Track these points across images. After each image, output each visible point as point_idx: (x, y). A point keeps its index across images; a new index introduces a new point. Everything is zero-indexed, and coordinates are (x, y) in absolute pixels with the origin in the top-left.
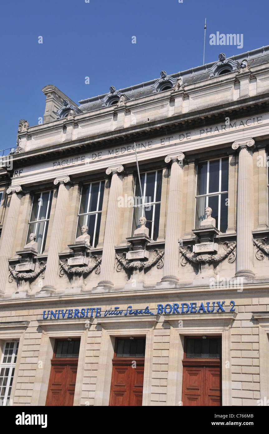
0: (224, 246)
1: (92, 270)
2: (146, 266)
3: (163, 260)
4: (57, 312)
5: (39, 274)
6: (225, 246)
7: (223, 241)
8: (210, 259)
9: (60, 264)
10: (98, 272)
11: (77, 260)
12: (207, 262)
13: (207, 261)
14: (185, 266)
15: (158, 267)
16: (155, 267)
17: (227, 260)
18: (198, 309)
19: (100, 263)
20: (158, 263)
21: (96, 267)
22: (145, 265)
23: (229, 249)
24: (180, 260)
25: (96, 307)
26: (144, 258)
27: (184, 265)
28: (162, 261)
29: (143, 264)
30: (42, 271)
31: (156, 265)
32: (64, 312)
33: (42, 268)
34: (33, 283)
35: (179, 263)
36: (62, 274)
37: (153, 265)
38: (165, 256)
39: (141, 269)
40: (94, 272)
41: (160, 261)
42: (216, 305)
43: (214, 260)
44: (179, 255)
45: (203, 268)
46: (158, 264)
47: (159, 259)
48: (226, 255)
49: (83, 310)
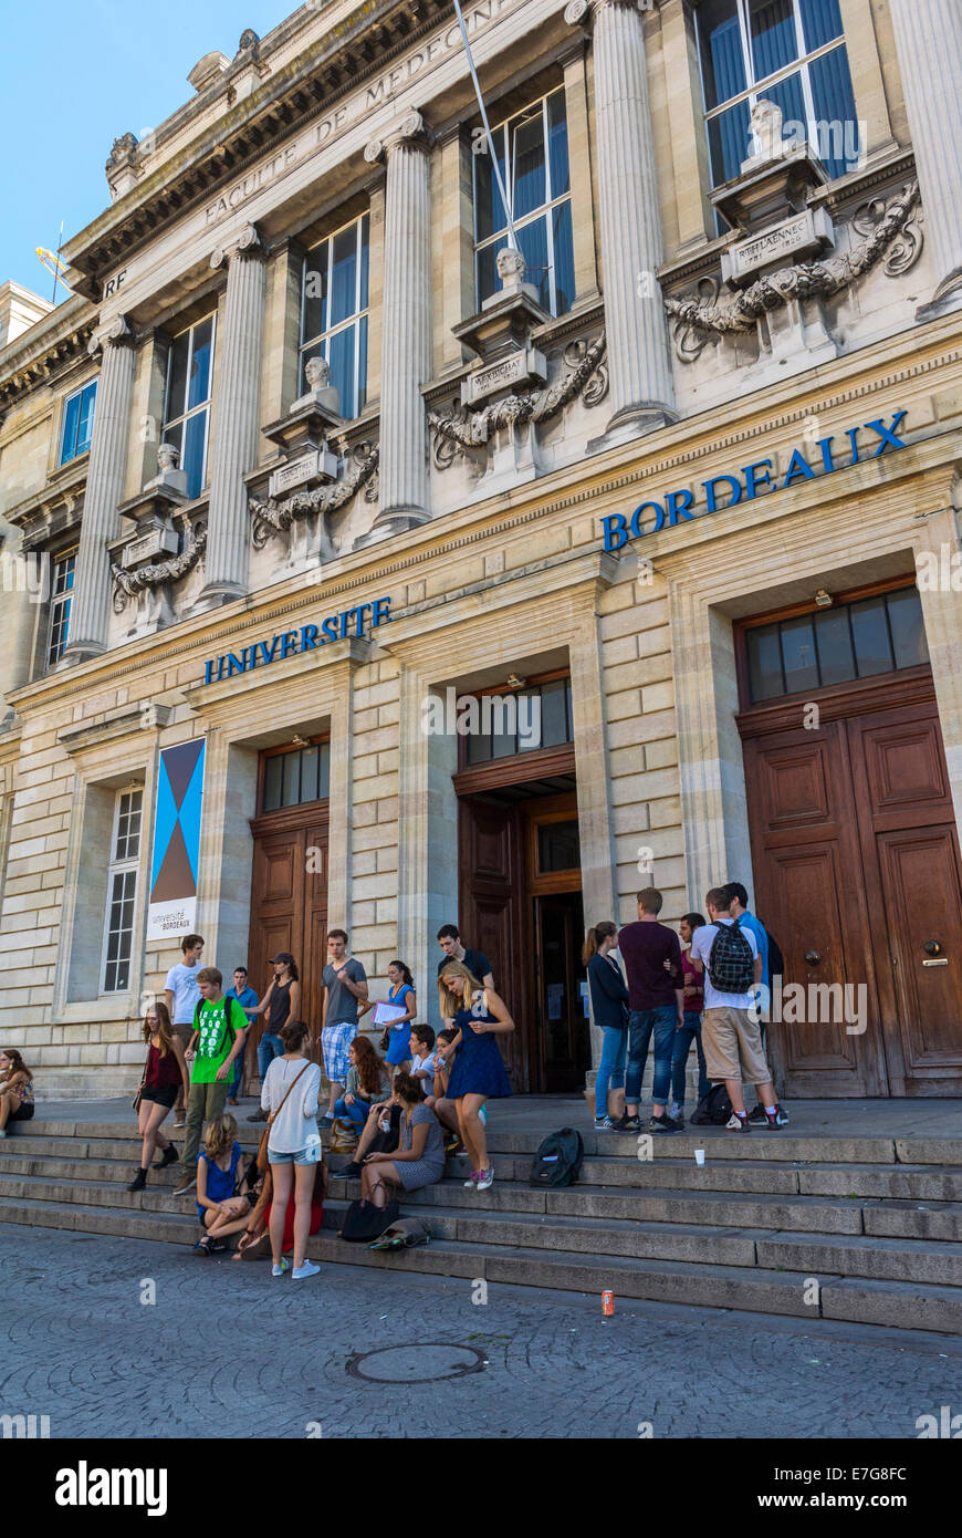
0: (858, 224)
1: (355, 493)
2: (538, 410)
3: (602, 369)
4: (249, 656)
5: (193, 560)
6: (862, 223)
7: (854, 202)
8: (805, 279)
9: (251, 511)
10: (374, 493)
11: (300, 471)
12: (793, 294)
13: (793, 290)
14: (696, 358)
15: (590, 401)
16: (579, 404)
17: (881, 267)
19: (376, 461)
20: (588, 385)
21: (364, 478)
22: (533, 404)
23: (886, 224)
24: (673, 344)
25: (370, 600)
26: (528, 376)
27: (691, 356)
28: (599, 373)
29: (526, 401)
30: (202, 550)
31: (581, 398)
32: (269, 649)
33: (200, 539)
34: (180, 593)
35: (669, 356)
36: (261, 541)
37: (568, 399)
38: (609, 352)
39: (521, 423)
40: (360, 496)
41: (594, 377)
42: (866, 438)
43: (825, 283)
44: (667, 326)
45: (777, 328)
46: (585, 391)
47: (586, 373)
48: (871, 250)
49: (327, 622)
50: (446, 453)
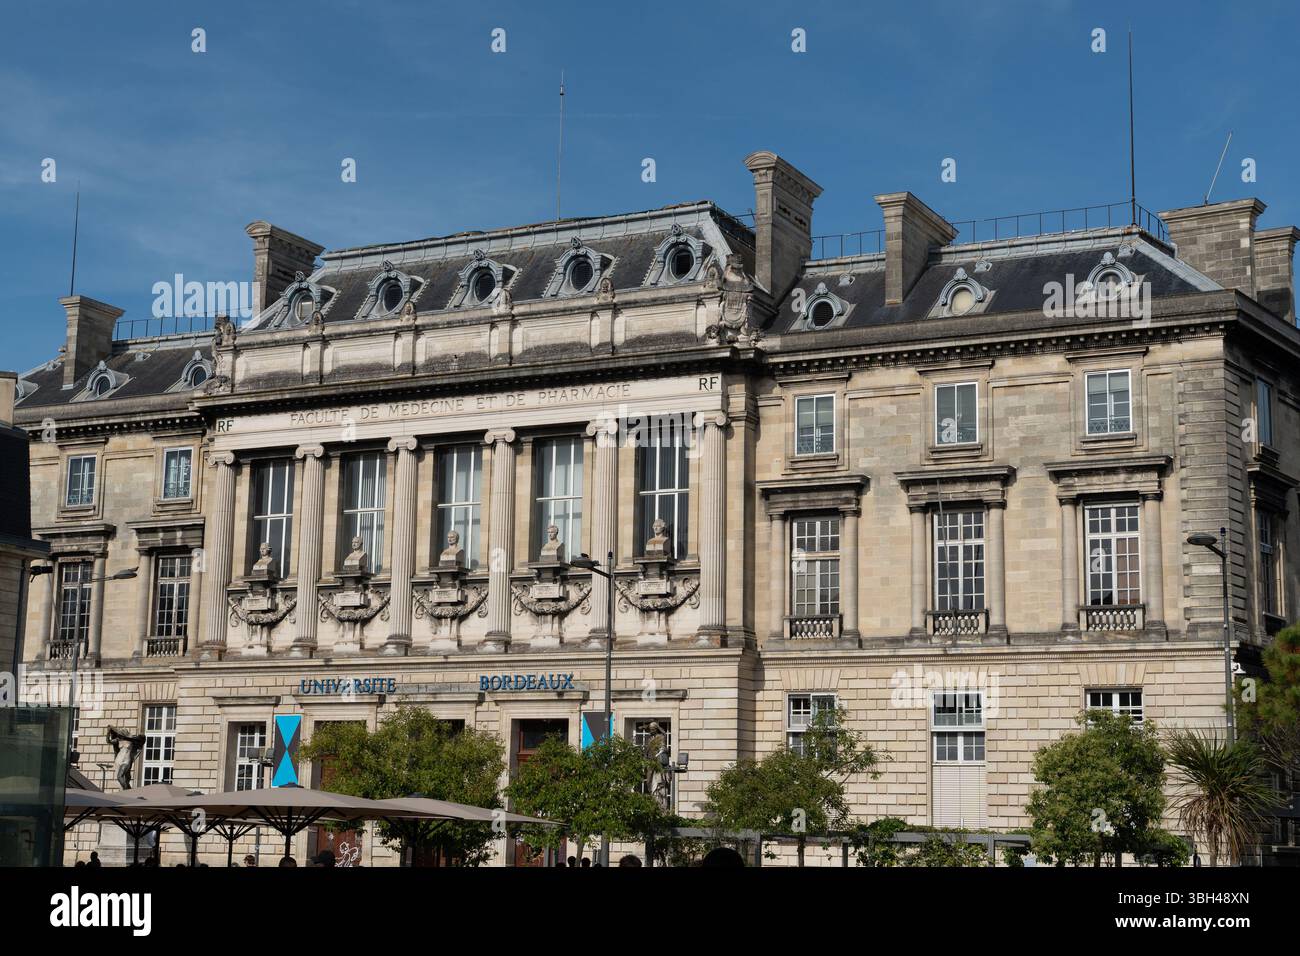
0: (575, 588)
1: (376, 614)
2: (459, 614)
4: (325, 683)
5: (285, 615)
6: (577, 588)
7: (574, 580)
8: (554, 609)
9: (319, 600)
10: (386, 617)
12: (550, 614)
13: (550, 611)
15: (480, 614)
16: (475, 614)
17: (579, 609)
18: (537, 683)
19: (388, 602)
20: (480, 608)
21: (381, 608)
22: (458, 612)
23: (582, 594)
24: (513, 605)
25: (386, 676)
26: (457, 601)
27: (518, 613)
28: (485, 605)
29: (455, 610)
30: (289, 611)
31: (477, 612)
32: (336, 683)
33: (289, 603)
34: (275, 629)
36: (324, 618)
37: (472, 611)
38: (489, 597)
39: (452, 619)
40: (378, 616)
41: (482, 605)
42: (562, 678)
43: (561, 611)
44: (511, 597)
45: (544, 620)
46: (479, 610)
47: (480, 602)
48: (577, 602)
49: (366, 680)
50: (419, 611)
